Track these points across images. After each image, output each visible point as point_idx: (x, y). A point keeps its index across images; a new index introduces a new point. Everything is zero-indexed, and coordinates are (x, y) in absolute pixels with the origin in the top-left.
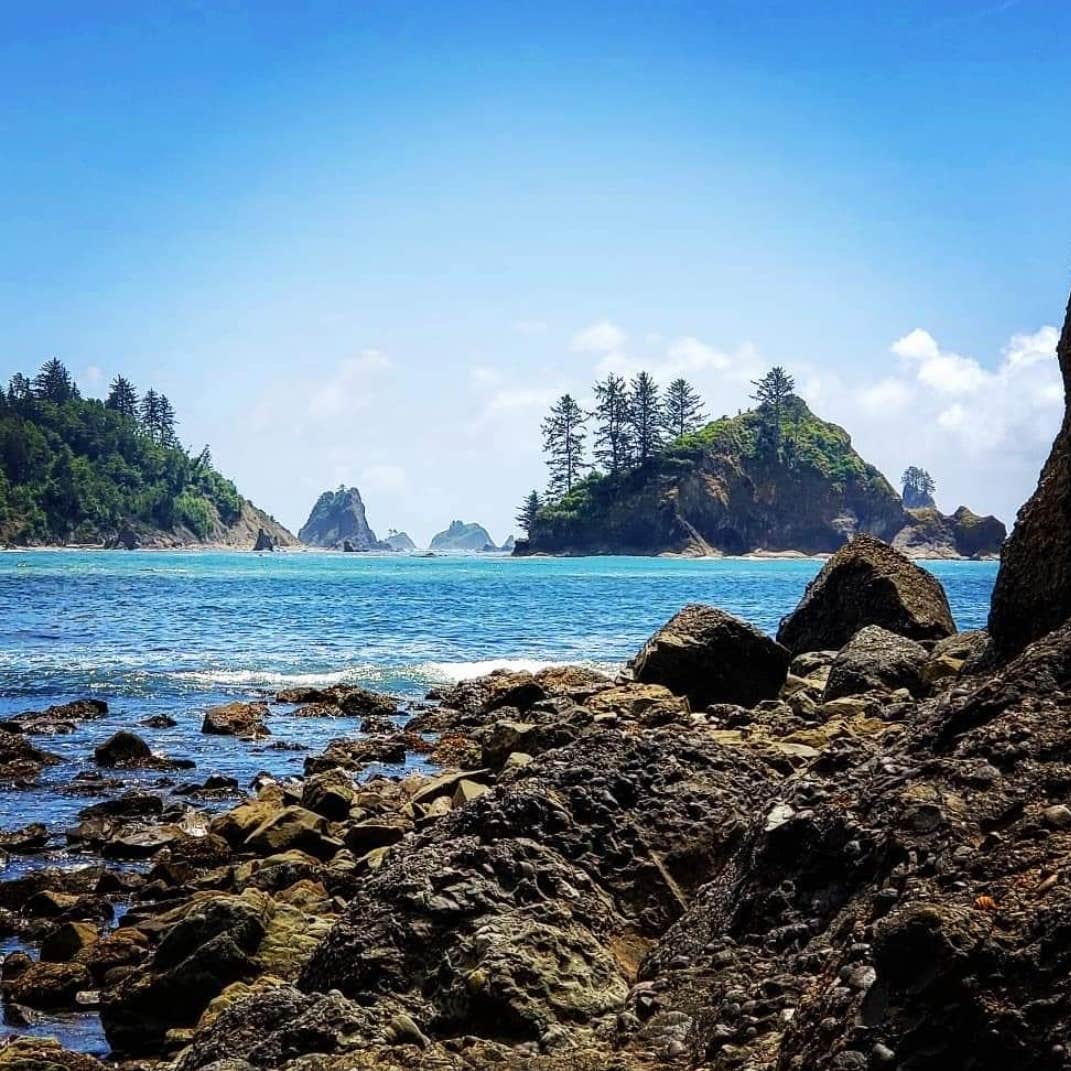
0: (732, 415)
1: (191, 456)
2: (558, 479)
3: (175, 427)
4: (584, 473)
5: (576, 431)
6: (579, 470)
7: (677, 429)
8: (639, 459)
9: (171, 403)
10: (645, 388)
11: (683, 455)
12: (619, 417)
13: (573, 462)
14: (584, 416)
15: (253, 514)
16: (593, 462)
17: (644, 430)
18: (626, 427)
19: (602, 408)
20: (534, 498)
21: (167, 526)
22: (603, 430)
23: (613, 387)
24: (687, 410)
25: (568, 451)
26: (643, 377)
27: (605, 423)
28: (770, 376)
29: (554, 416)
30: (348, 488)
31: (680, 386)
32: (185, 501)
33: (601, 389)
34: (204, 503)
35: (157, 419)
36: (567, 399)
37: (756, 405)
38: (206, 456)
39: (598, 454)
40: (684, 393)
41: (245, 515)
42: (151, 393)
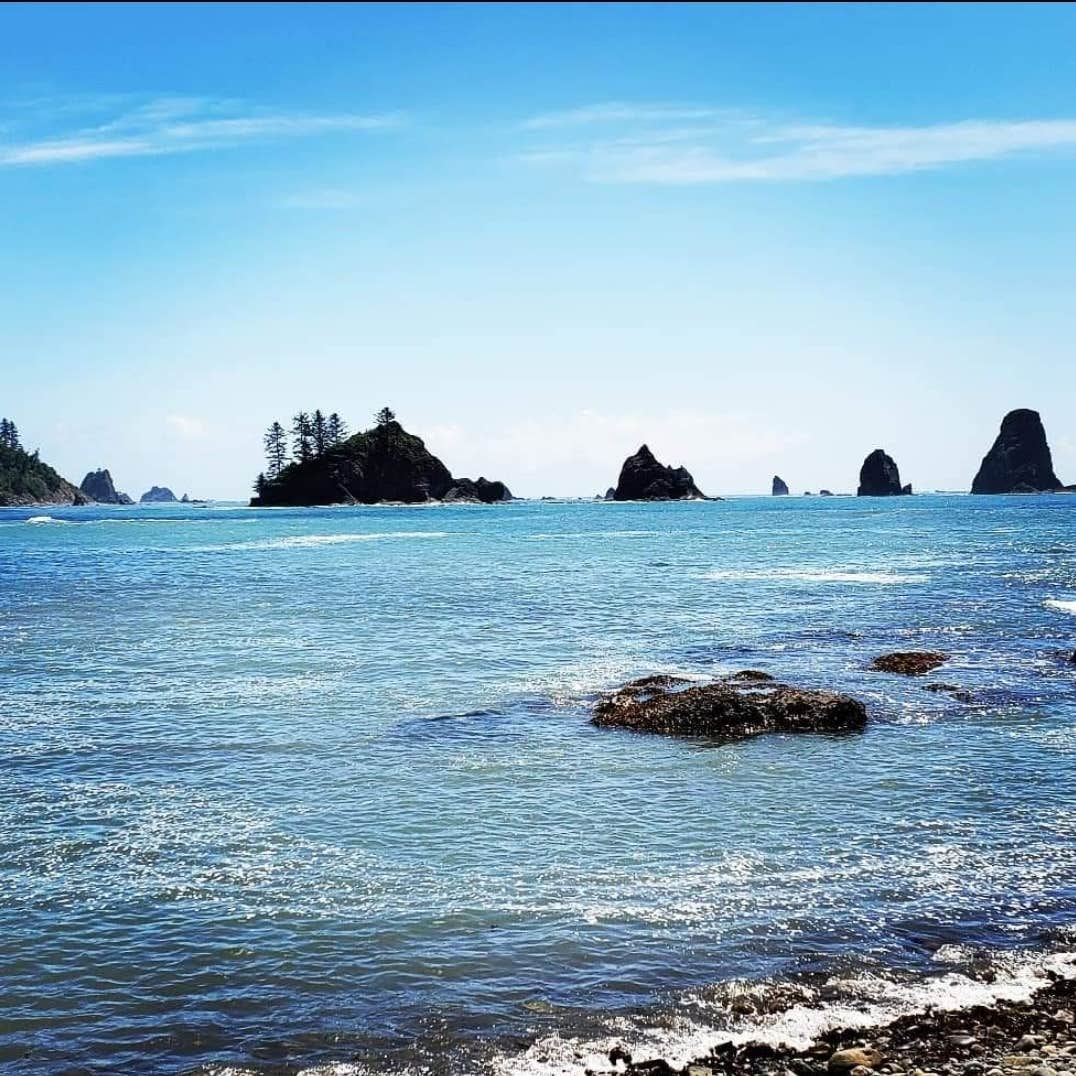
0: (363, 432)
1: (29, 455)
2: (274, 466)
3: (19, 439)
4: (287, 463)
5: (282, 440)
6: (283, 461)
7: (334, 439)
8: (317, 455)
9: (15, 424)
10: (319, 418)
11: (340, 452)
12: (306, 433)
13: (280, 457)
14: (285, 432)
15: (66, 486)
16: (291, 456)
17: (320, 440)
18: (309, 439)
19: (296, 429)
20: (261, 476)
21: (19, 493)
22: (298, 440)
23: (302, 417)
24: (339, 429)
25: (278, 451)
26: (318, 412)
27: (299, 436)
28: (383, 411)
29: (270, 433)
30: (102, 470)
31: (334, 416)
32: (27, 479)
33: (296, 419)
34: (38, 479)
35: (8, 434)
36: (276, 424)
37: (376, 425)
38: (37, 454)
39: (295, 453)
40: (337, 420)
41: (61, 486)
42: (5, 420)
